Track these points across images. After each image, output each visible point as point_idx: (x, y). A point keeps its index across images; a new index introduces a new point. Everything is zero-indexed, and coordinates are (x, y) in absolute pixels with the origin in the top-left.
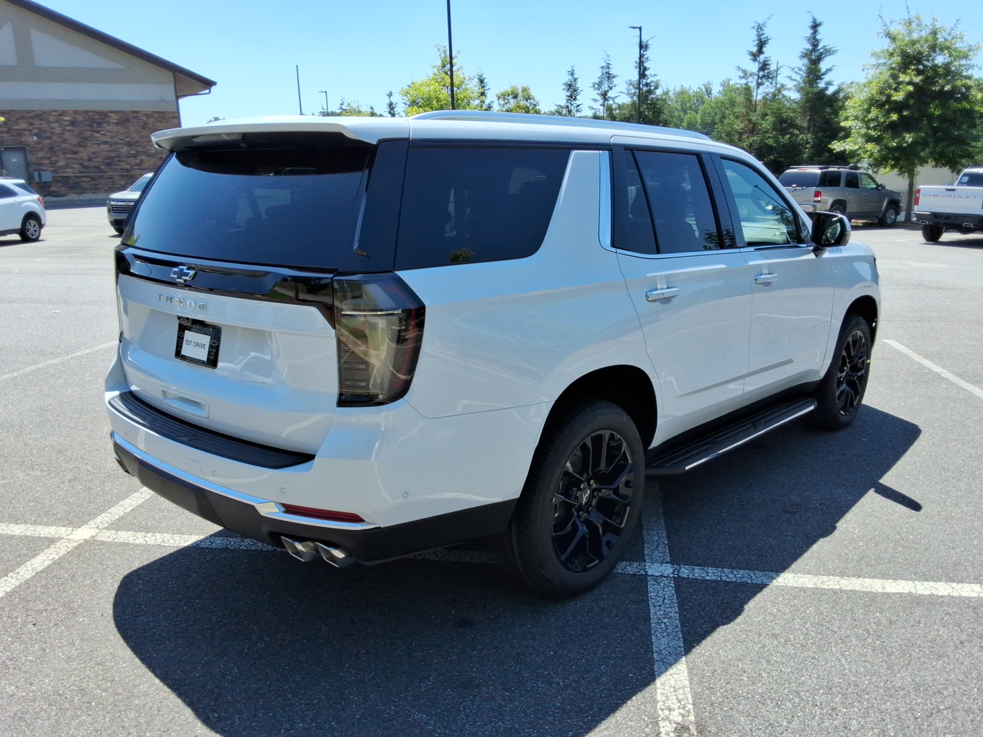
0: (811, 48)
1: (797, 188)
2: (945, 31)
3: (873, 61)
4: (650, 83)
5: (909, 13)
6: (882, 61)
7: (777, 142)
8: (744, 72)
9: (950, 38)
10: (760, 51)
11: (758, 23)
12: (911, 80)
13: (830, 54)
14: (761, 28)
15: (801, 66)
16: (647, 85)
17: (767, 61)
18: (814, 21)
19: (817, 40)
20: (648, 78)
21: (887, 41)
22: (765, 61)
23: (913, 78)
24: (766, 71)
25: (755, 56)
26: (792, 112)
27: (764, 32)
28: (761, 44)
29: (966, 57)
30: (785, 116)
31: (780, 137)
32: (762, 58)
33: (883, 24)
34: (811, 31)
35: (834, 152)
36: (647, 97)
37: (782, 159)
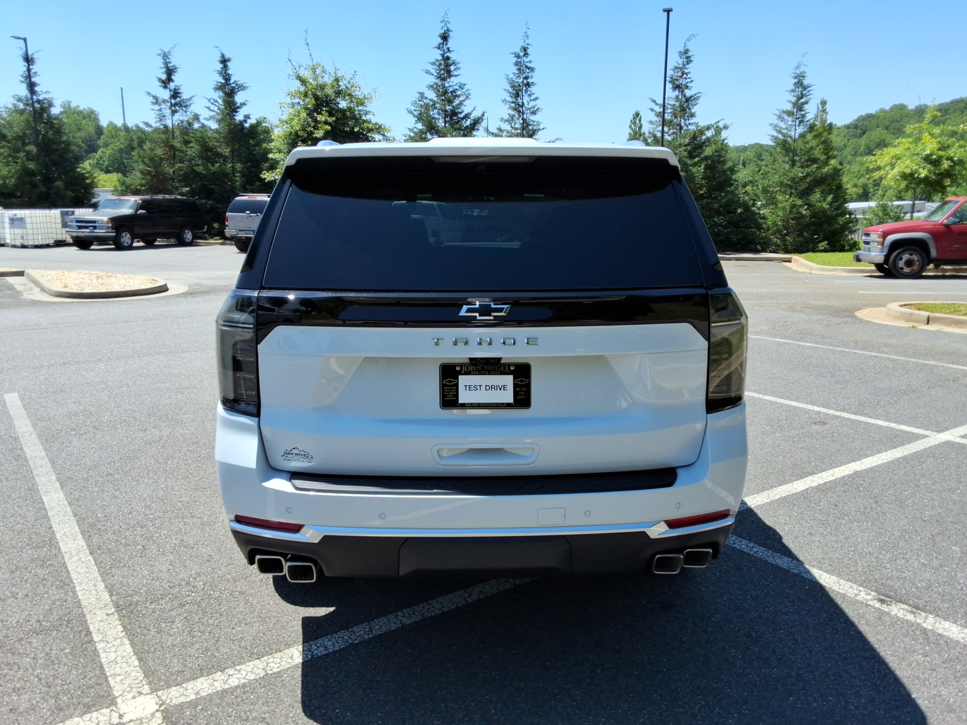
0: (223, 81)
1: (251, 215)
2: (345, 80)
3: (288, 100)
4: (43, 100)
5: (312, 60)
6: (296, 100)
7: (207, 169)
8: (155, 98)
9: (349, 86)
10: (169, 79)
11: (163, 51)
12: (326, 120)
13: (242, 90)
14: (167, 56)
15: (216, 98)
16: (39, 102)
17: (178, 89)
18: (223, 56)
19: (229, 75)
20: (39, 95)
21: (298, 83)
22: (175, 89)
23: (328, 118)
24: (178, 99)
25: (166, 83)
26: (216, 142)
27: (170, 60)
28: (170, 72)
29: (362, 104)
30: (211, 144)
31: (209, 164)
32: (172, 85)
33: (292, 67)
34: (221, 66)
35: (266, 181)
36: (41, 115)
37: (213, 187)
